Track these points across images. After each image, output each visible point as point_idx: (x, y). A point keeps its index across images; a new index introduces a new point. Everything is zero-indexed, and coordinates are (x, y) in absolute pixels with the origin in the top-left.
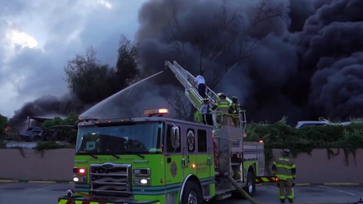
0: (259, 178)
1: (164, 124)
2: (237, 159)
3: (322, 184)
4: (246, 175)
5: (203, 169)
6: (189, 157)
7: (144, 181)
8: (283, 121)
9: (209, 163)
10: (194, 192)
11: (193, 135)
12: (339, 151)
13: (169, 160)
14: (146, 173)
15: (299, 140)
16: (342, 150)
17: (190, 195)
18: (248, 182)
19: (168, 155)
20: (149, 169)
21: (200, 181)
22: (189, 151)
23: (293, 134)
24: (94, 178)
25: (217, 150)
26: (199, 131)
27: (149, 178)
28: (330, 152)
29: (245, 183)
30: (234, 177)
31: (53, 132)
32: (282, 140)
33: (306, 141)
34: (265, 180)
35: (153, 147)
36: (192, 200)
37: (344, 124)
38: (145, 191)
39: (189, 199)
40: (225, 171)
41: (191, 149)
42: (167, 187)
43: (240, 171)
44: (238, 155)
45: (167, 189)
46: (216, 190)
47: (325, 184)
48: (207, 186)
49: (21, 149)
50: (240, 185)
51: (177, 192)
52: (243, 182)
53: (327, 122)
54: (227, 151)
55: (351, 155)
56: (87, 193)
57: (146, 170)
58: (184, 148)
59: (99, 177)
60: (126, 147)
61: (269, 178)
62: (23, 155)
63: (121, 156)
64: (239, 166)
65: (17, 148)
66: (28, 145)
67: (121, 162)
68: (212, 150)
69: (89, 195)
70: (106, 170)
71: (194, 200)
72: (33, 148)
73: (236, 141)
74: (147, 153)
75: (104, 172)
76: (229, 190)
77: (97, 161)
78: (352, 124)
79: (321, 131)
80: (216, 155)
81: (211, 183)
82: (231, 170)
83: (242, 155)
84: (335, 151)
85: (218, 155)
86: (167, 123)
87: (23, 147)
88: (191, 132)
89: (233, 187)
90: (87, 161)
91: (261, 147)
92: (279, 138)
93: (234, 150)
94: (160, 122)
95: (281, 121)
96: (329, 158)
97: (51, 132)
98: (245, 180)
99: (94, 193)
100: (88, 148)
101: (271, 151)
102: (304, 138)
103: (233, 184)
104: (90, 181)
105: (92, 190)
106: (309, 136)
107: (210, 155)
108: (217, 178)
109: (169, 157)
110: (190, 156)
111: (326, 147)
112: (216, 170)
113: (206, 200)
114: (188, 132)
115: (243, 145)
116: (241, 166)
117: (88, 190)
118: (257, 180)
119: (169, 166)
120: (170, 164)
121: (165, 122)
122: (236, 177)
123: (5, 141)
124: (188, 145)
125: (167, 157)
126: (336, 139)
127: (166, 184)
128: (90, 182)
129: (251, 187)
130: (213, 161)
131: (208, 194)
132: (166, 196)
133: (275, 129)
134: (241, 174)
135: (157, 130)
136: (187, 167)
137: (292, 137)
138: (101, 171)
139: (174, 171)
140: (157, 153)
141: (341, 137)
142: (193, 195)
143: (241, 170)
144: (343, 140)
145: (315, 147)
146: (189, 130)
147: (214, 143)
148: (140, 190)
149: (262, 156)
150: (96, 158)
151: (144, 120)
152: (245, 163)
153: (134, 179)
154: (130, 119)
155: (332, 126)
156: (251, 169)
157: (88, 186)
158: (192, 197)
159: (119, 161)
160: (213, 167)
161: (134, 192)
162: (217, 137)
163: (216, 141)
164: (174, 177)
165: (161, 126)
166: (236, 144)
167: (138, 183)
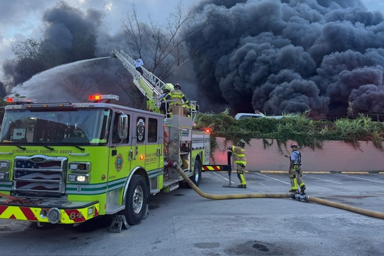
0: (205, 166)
1: (111, 111)
2: (186, 148)
3: (259, 172)
4: (193, 163)
5: (152, 159)
6: (137, 148)
7: (81, 179)
8: (226, 112)
9: (158, 153)
10: (140, 186)
11: (144, 124)
12: (273, 141)
13: (114, 153)
14: (85, 169)
15: (240, 130)
16: (275, 141)
17: (136, 191)
18: (195, 171)
19: (113, 147)
20: (88, 163)
21: (148, 173)
22: (138, 140)
23: (235, 125)
24: (19, 174)
25: (167, 139)
26: (150, 120)
27: (87, 175)
28: (265, 142)
29: (192, 173)
30: (183, 166)
32: (224, 129)
33: (245, 132)
34: (211, 168)
35: (96, 137)
36: (138, 196)
37: (277, 117)
38: (82, 190)
39: (134, 195)
40: (174, 161)
41: (140, 139)
42: (109, 184)
43: (187, 159)
44: (187, 144)
45: (110, 186)
46: (165, 181)
47: (262, 171)
48: (155, 179)
50: (188, 175)
51: (121, 189)
52: (191, 171)
53: (262, 115)
54: (177, 140)
55: (282, 145)
56: (8, 193)
57: (85, 165)
58: (132, 138)
59: (25, 173)
60: (65, 136)
61: (214, 166)
63: (55, 148)
64: (187, 155)
67: (56, 154)
68: (163, 139)
69: (10, 195)
70: (35, 164)
71: (140, 195)
73: (186, 130)
74: (89, 144)
75: (33, 167)
76: (177, 181)
77: (25, 153)
78: (284, 118)
79: (258, 123)
80: (166, 144)
81: (159, 175)
82: (180, 160)
83: (191, 144)
84: (270, 141)
85: (168, 144)
86: (114, 111)
88: (141, 120)
89: (181, 177)
90: (11, 152)
91: (208, 136)
92: (222, 128)
93: (184, 139)
94: (106, 109)
95: (224, 112)
96: (265, 147)
98: (193, 169)
99: (17, 192)
100: (15, 137)
101: (215, 139)
102: (243, 128)
103: (181, 174)
104: (13, 177)
105: (15, 189)
106: (248, 127)
107: (160, 145)
108: (166, 168)
109: (114, 149)
110: (139, 147)
111: (262, 138)
112: (165, 159)
113: (153, 193)
114: (138, 120)
115: (192, 134)
116: (189, 155)
117: (10, 189)
118: (203, 169)
119: (113, 159)
120: (116, 156)
121: (112, 109)
122: (184, 166)
124: (137, 134)
125: (111, 149)
126: (270, 131)
127: (109, 180)
128: (13, 179)
129: (197, 176)
130: (163, 152)
131: (155, 187)
132: (108, 195)
133: (219, 119)
134: (188, 162)
135: (102, 117)
136: (135, 159)
137: (234, 127)
138: (29, 165)
139: (119, 165)
140: (100, 144)
141: (274, 129)
142: (140, 190)
143: (189, 159)
144: (276, 131)
145: (252, 137)
146: (139, 118)
147: (165, 133)
148: (75, 189)
149: (208, 144)
150: (24, 149)
151: (88, 106)
152: (193, 152)
153: (70, 176)
154: (71, 104)
155: (268, 119)
156: (198, 158)
157: (11, 183)
158: (138, 192)
159: (53, 154)
160: (162, 158)
161: (68, 192)
162: (168, 125)
163: (166, 130)
164: (118, 171)
165: (108, 113)
166: (186, 134)
167: (74, 180)
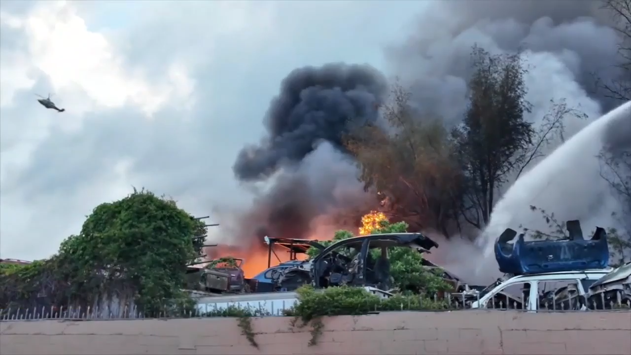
31: (348, 260)
49: (244, 317)
62: (250, 336)
65: (230, 313)
66: (269, 302)
72: (288, 314)
87: (253, 310)
97: (341, 257)
123: (194, 294)
